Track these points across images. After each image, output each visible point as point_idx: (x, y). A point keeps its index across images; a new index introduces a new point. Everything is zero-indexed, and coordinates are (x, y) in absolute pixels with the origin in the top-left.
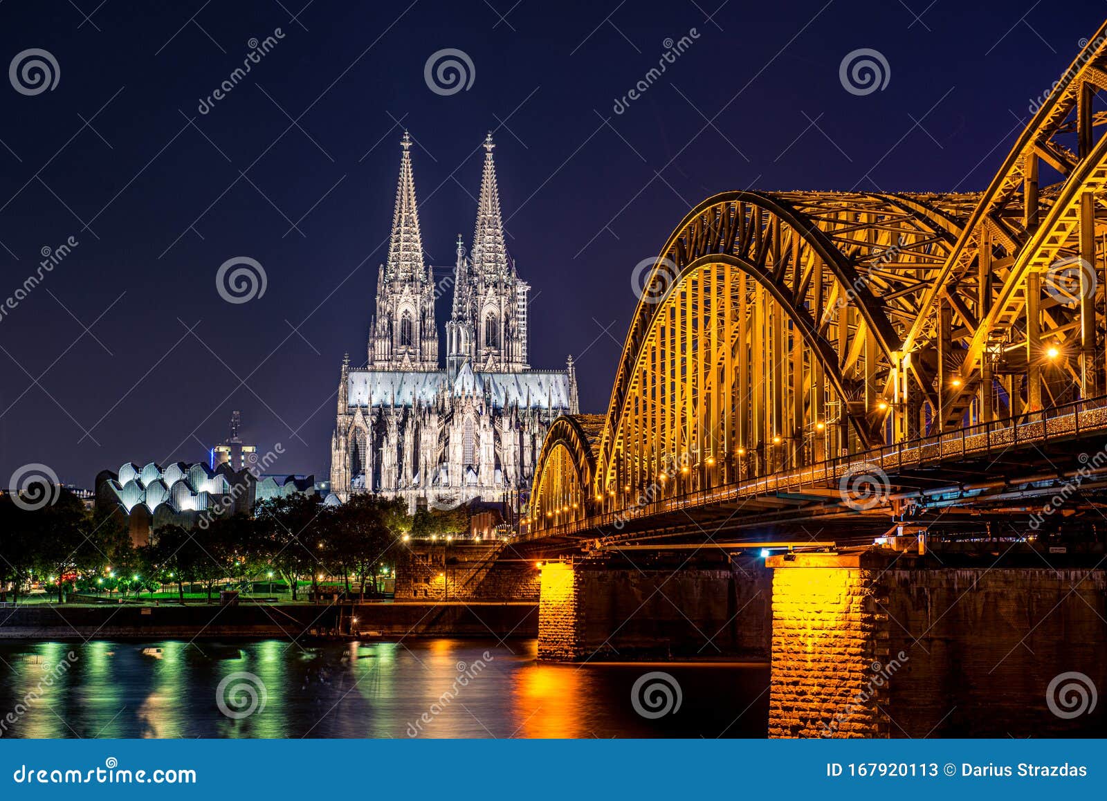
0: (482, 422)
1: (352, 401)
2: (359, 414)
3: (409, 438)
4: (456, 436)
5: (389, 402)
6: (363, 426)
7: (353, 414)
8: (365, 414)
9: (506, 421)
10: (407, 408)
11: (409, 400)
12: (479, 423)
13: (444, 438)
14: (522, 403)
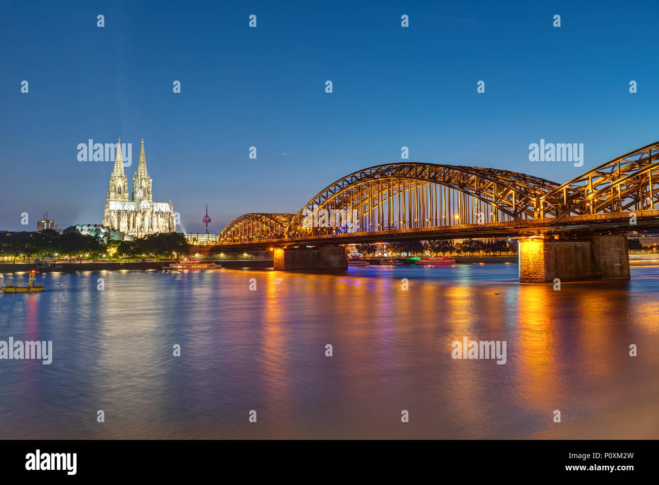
0: (153, 215)
1: (110, 209)
2: (113, 212)
3: (131, 219)
4: (146, 219)
5: (121, 209)
6: (114, 216)
7: (111, 212)
8: (114, 212)
9: (159, 215)
10: (126, 211)
11: (127, 209)
12: (152, 215)
13: (143, 220)
14: (164, 211)
